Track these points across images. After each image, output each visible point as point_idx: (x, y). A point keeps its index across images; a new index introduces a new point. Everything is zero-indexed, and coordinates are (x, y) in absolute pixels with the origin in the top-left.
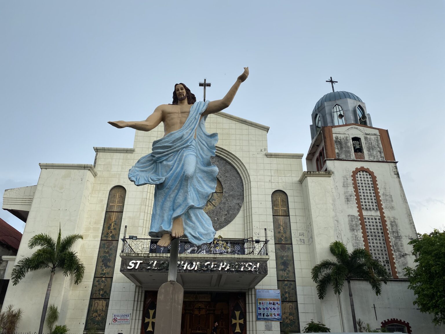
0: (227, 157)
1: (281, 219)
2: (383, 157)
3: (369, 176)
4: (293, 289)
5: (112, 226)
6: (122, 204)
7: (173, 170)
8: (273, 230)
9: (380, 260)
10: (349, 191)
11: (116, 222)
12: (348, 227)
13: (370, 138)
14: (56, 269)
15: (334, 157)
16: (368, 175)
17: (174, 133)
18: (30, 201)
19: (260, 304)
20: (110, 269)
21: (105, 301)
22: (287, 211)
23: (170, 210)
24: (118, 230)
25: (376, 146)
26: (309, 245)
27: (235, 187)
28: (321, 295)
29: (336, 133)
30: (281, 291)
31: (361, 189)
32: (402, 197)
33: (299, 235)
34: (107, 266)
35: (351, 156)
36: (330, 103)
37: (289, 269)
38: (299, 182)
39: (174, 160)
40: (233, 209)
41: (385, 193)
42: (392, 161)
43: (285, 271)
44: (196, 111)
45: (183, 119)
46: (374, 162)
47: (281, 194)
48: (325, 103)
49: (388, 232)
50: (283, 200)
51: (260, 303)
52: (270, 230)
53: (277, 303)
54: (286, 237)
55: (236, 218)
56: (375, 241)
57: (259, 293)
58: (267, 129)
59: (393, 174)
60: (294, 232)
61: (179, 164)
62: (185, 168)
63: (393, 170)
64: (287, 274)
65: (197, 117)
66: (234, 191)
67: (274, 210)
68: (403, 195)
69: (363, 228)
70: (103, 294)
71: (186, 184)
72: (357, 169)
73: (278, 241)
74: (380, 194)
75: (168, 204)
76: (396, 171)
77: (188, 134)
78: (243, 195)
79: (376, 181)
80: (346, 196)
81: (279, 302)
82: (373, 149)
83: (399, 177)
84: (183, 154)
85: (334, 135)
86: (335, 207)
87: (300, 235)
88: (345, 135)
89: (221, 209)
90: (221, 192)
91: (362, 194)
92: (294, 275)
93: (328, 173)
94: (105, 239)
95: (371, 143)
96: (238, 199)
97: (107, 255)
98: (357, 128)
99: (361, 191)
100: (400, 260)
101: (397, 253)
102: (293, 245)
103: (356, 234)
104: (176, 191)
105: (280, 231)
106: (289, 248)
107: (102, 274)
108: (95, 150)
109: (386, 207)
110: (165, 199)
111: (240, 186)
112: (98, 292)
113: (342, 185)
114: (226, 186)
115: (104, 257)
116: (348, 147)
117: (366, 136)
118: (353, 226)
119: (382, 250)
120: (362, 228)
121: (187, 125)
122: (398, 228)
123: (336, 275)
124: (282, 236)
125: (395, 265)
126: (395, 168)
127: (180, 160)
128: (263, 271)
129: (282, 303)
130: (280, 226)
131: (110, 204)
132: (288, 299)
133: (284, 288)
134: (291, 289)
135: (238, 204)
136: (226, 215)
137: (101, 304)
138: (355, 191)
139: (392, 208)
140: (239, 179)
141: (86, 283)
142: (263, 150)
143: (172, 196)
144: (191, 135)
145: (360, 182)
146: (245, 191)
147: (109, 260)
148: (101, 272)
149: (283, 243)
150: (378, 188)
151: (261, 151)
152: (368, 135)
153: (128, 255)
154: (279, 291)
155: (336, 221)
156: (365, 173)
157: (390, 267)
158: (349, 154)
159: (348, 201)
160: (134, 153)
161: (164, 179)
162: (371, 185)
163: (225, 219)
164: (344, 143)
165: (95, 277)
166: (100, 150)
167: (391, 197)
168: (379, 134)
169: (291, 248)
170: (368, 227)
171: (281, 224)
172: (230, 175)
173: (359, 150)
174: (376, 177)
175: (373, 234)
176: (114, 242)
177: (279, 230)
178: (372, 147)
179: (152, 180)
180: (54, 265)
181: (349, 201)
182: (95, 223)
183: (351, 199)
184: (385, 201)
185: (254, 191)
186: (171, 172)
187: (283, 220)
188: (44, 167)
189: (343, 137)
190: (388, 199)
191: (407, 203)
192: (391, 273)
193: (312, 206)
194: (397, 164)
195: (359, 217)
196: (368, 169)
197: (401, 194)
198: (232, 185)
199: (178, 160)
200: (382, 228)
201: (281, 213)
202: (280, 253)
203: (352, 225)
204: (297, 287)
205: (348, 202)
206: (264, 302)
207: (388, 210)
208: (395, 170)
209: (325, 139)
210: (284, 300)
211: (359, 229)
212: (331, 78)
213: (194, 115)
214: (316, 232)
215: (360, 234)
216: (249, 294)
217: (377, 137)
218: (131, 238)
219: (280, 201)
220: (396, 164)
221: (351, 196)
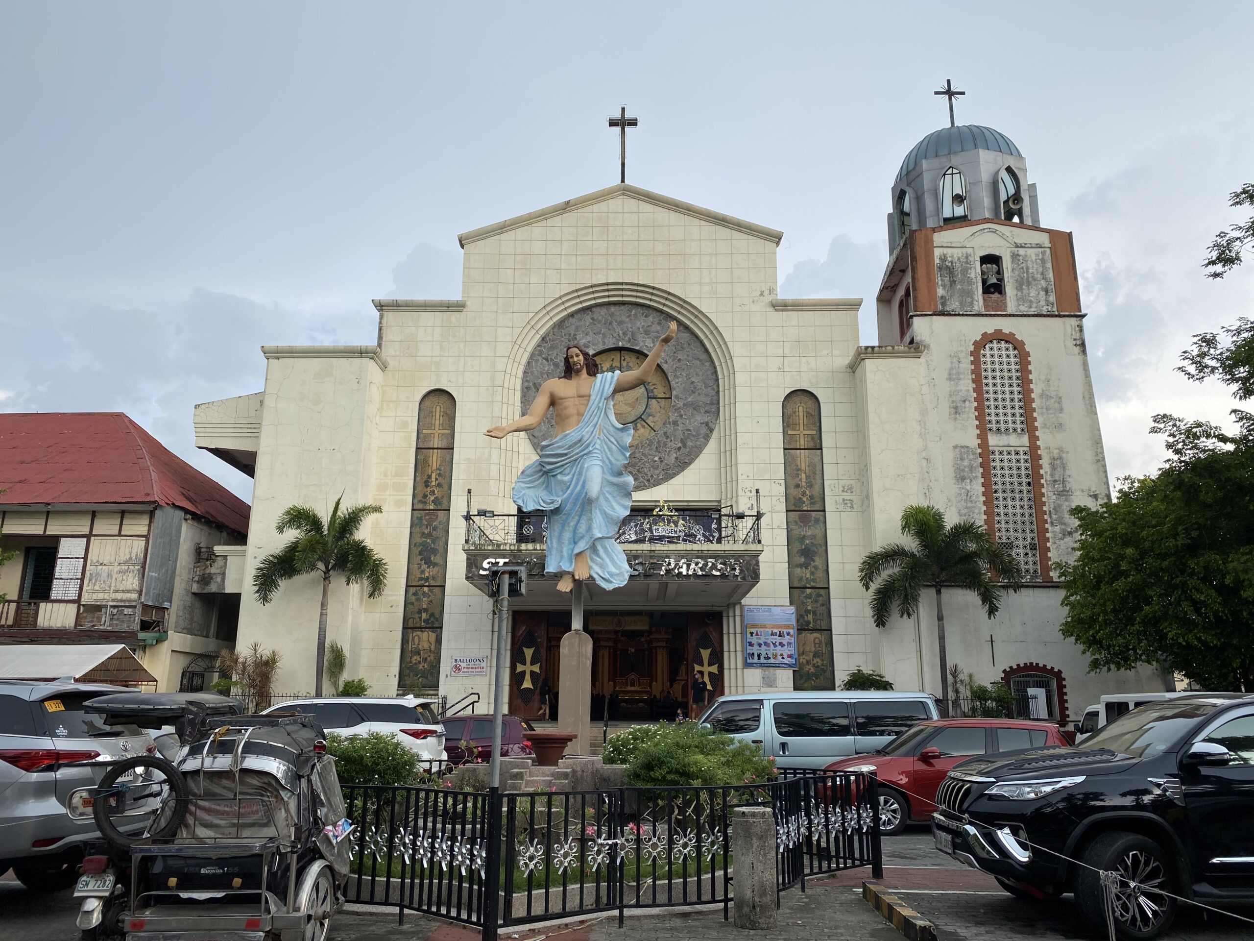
0: (679, 313)
1: (803, 457)
2: (1053, 304)
3: (1012, 352)
4: (822, 605)
5: (433, 479)
6: (449, 432)
7: (570, 489)
8: (783, 482)
9: (1017, 542)
10: (961, 391)
11: (440, 470)
12: (950, 472)
13: (1026, 256)
14: (331, 572)
15: (933, 307)
16: (1011, 349)
17: (569, 434)
18: (254, 429)
19: (752, 636)
20: (436, 569)
21: (433, 632)
22: (817, 437)
23: (570, 543)
24: (445, 487)
25: (1039, 276)
26: (863, 512)
27: (700, 385)
28: (881, 619)
29: (942, 247)
30: (797, 610)
31: (991, 385)
32: (1087, 399)
33: (841, 491)
34: (429, 563)
35: (975, 302)
36: (936, 162)
37: (816, 563)
38: (849, 370)
39: (572, 474)
40: (694, 436)
41: (1047, 392)
42: (1072, 314)
43: (807, 568)
44: (600, 394)
45: (582, 408)
46: (1029, 316)
47: (805, 398)
48: (924, 161)
49: (1043, 481)
50: (808, 413)
51: (752, 634)
52: (777, 482)
53: (788, 634)
54: (813, 495)
55: (701, 455)
56: (1010, 502)
57: (749, 613)
58: (776, 238)
59: (1070, 344)
60: (829, 486)
61: (578, 480)
62: (587, 487)
63: (1072, 335)
64: (812, 573)
65: (601, 405)
66: (697, 394)
67: (787, 437)
68: (1087, 396)
69: (986, 475)
70: (428, 620)
71: (589, 508)
72: (985, 335)
73: (794, 504)
74: (1033, 395)
75: (567, 535)
76: (1078, 338)
77: (590, 433)
78: (718, 403)
79: (1029, 363)
80: (953, 402)
81: (792, 632)
82: (1029, 284)
83: (1084, 352)
84: (583, 463)
85: (937, 252)
86: (925, 428)
87: (843, 491)
88: (964, 250)
89: (667, 437)
90: (667, 396)
91: (991, 396)
92: (825, 576)
93: (915, 348)
94: (420, 506)
95: (1028, 268)
96: (706, 412)
97: (428, 541)
98: (996, 230)
99: (991, 389)
100: (1062, 542)
101: (1057, 529)
102: (827, 513)
103: (968, 487)
104: (577, 518)
105: (800, 482)
106: (817, 521)
107: (421, 579)
108: (376, 307)
109: (1045, 424)
110: (563, 527)
111: (711, 383)
112: (417, 616)
113: (946, 376)
114: (678, 383)
115: (424, 544)
116: (970, 282)
117: (1016, 249)
118: (963, 470)
119: (1023, 523)
120: (983, 476)
121: (586, 420)
122: (1068, 473)
123: (906, 580)
124: (804, 494)
125: (1049, 554)
126: (1077, 329)
127: (580, 474)
128: (752, 575)
129: (799, 634)
130: (799, 472)
131: (424, 431)
132: (811, 625)
133: (803, 603)
134: (819, 604)
135: (707, 424)
136: (679, 448)
137: (426, 638)
138: (975, 390)
139: (1060, 426)
140: (707, 364)
141: (391, 598)
142: (766, 292)
143: (572, 524)
144: (593, 435)
145: (989, 366)
146: (721, 393)
147: (434, 551)
148: (419, 576)
149: (805, 508)
150: (1031, 381)
151: (762, 294)
152: (1022, 247)
153: (479, 547)
154: (792, 609)
155: (924, 461)
156: (1003, 345)
157: (1038, 558)
158: (969, 300)
159: (956, 413)
160: (465, 310)
161: (560, 502)
162: (1014, 374)
163: (676, 458)
164: (959, 270)
165: (407, 586)
166: (387, 306)
167: (1059, 400)
168: (1050, 245)
169: (822, 519)
170: (999, 472)
171: (803, 468)
172: (688, 356)
173: (993, 288)
174: (1028, 354)
175: (1008, 487)
176: (440, 513)
177: (797, 480)
178: (1028, 278)
179: (544, 502)
180: (327, 567)
181: (959, 414)
182: (397, 474)
183: (965, 408)
184: (1045, 411)
185: (741, 393)
186: (569, 491)
187: (807, 459)
188: (273, 354)
189: (960, 255)
190: (1051, 406)
191: (1096, 414)
192: (1039, 571)
193: (871, 427)
194: (1084, 320)
195: (979, 451)
196: (1012, 334)
197: (1083, 394)
198: (693, 379)
199: (577, 473)
200: (1030, 473)
201: (802, 443)
202: (797, 531)
203: (962, 468)
204: (832, 601)
205: (958, 416)
206: (761, 632)
207: (1048, 430)
208: (1078, 336)
209: (914, 263)
210: (802, 628)
211: (976, 477)
212: (949, 81)
213: (596, 402)
214: (876, 484)
215: (977, 488)
216: (728, 614)
217: (1044, 253)
218: (482, 513)
219: (801, 414)
220: (1081, 320)
221: (964, 401)
